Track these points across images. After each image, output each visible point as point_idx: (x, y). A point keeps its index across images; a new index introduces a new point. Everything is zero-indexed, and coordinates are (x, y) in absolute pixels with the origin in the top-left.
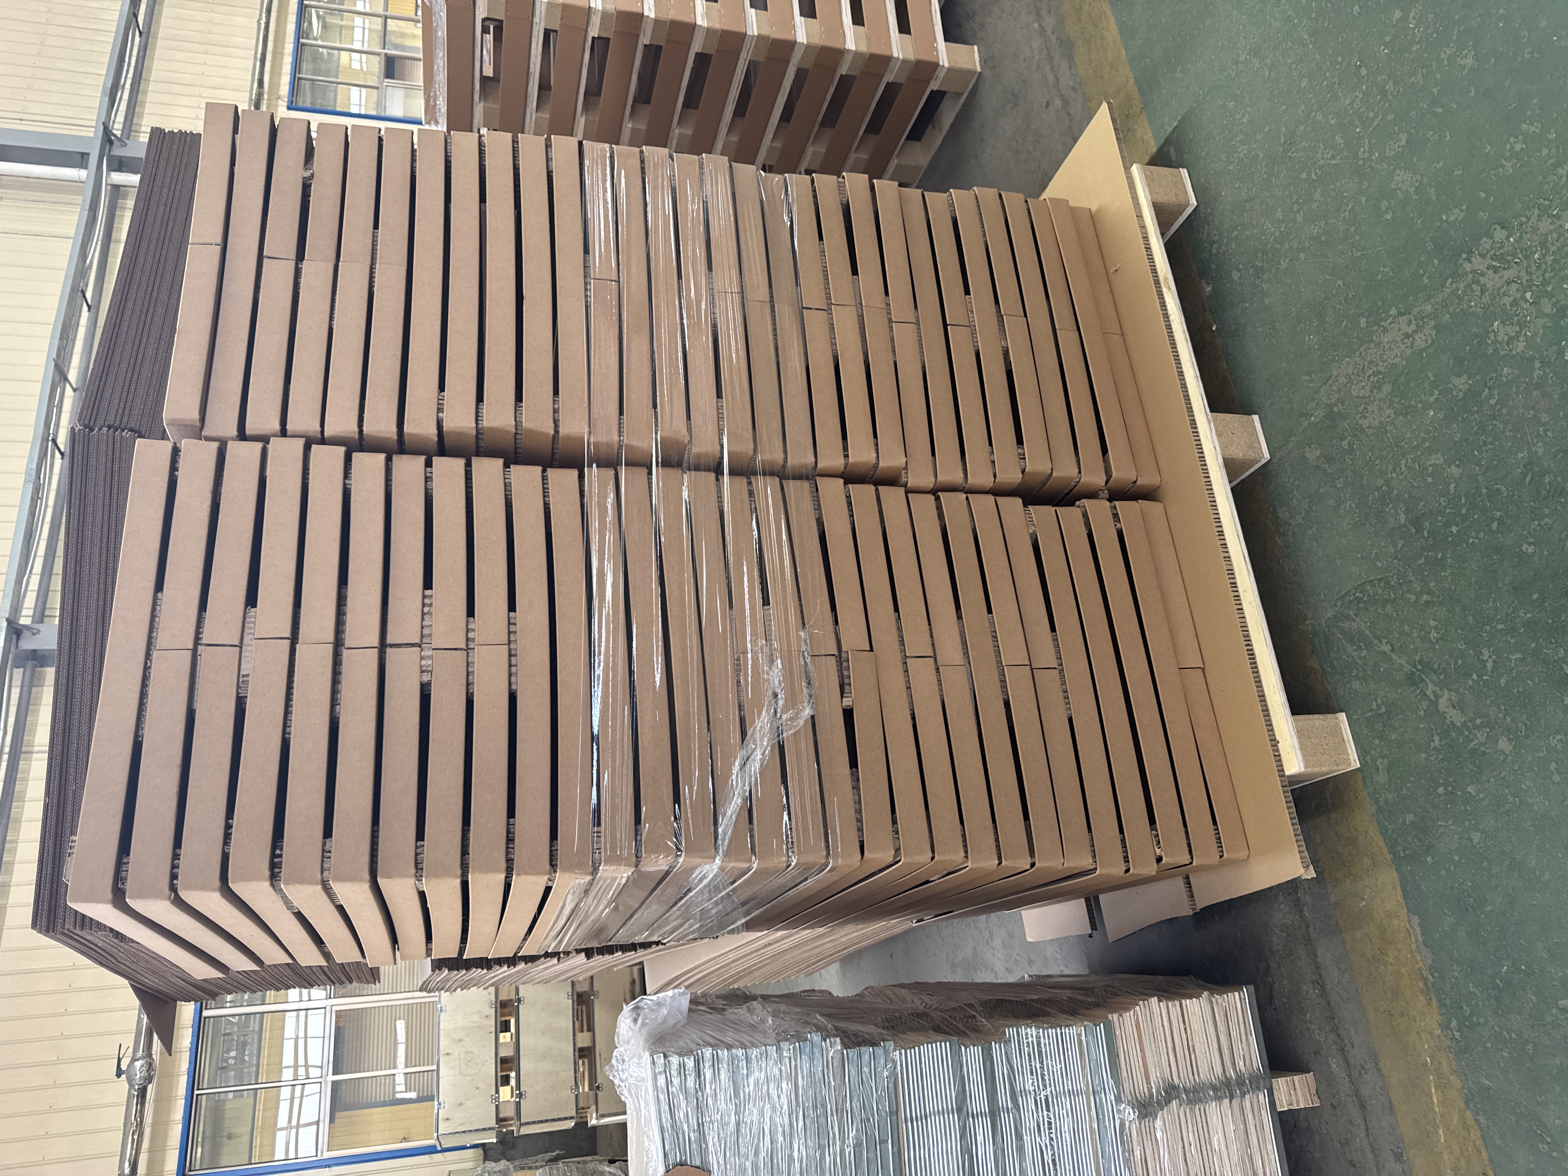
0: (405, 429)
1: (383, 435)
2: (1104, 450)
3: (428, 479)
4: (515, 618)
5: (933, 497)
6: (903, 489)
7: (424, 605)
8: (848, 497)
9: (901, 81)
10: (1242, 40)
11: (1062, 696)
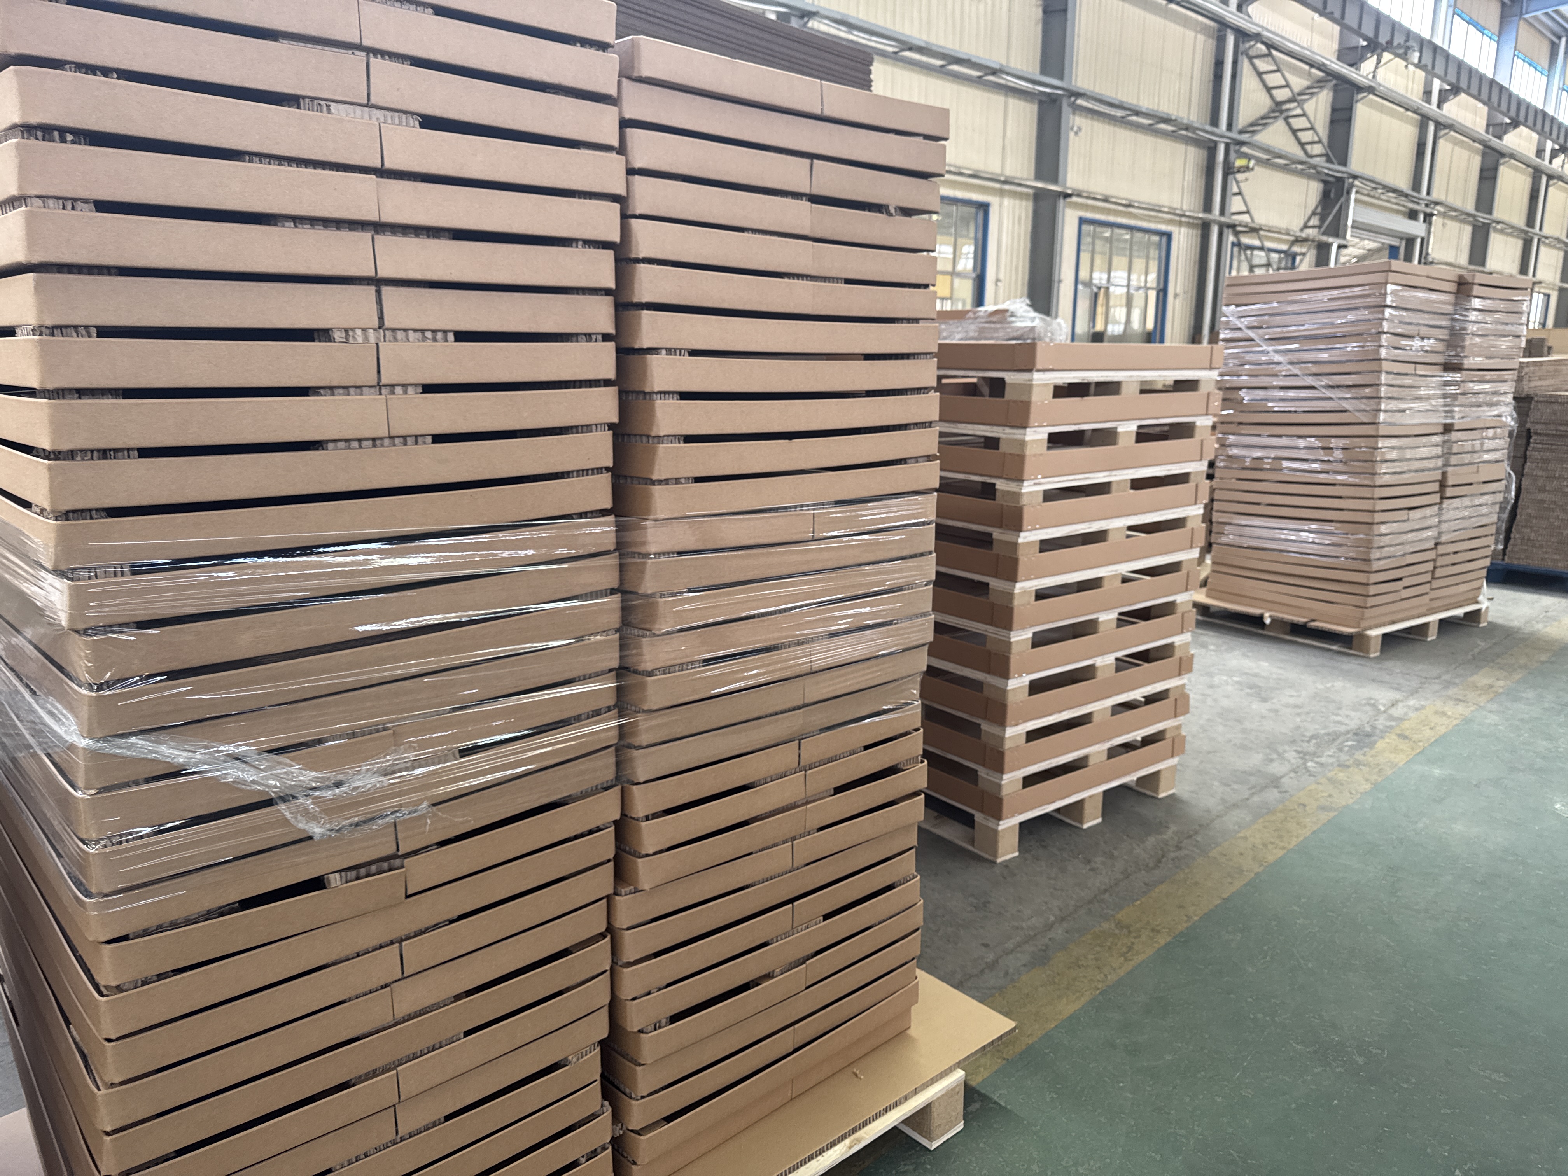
0: (645, 312)
1: (637, 286)
2: (670, 1118)
3: (588, 337)
4: (425, 444)
7: (435, 331)
8: (599, 829)
11: (361, 1152)
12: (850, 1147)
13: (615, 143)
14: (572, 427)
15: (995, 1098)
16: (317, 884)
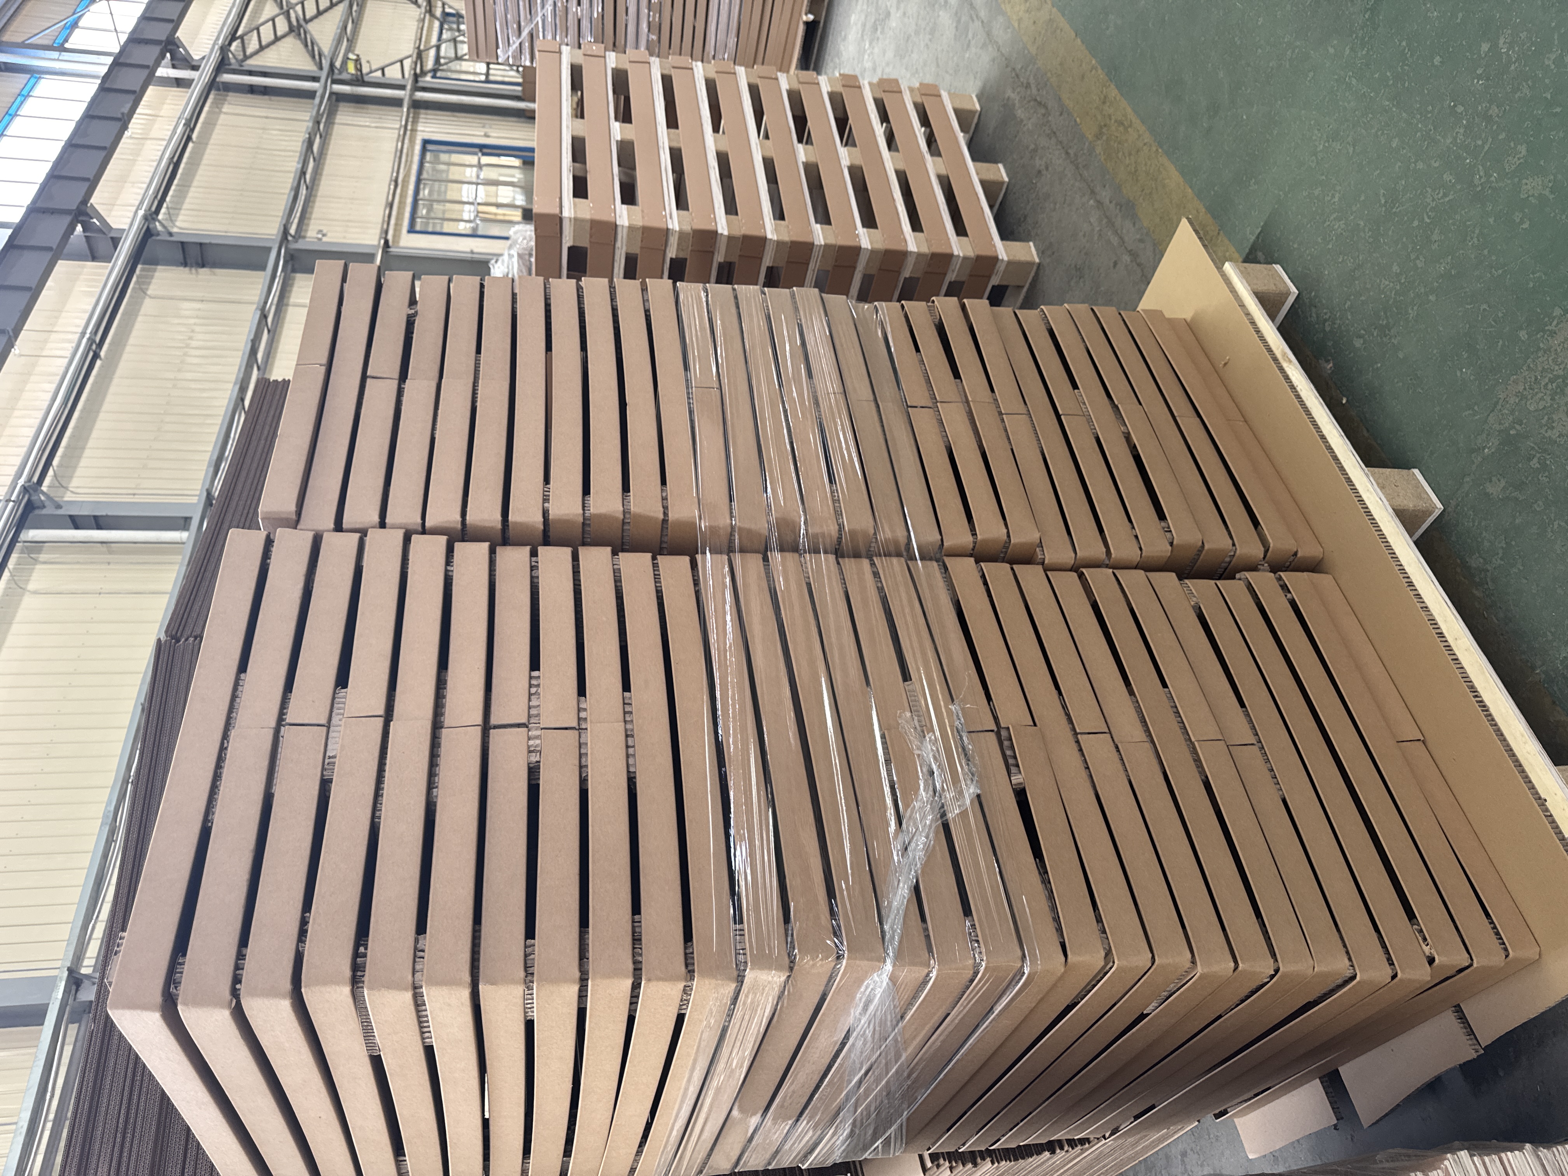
0: (510, 518)
1: (487, 524)
2: (1256, 523)
4: (630, 698)
5: (1074, 575)
6: (1041, 567)
7: (530, 686)
8: (983, 576)
9: (963, 279)
10: (1316, 132)
11: (1268, 775)
12: (1290, 361)
13: (357, 536)
14: (616, 586)
15: (1253, 238)
16: (1021, 796)
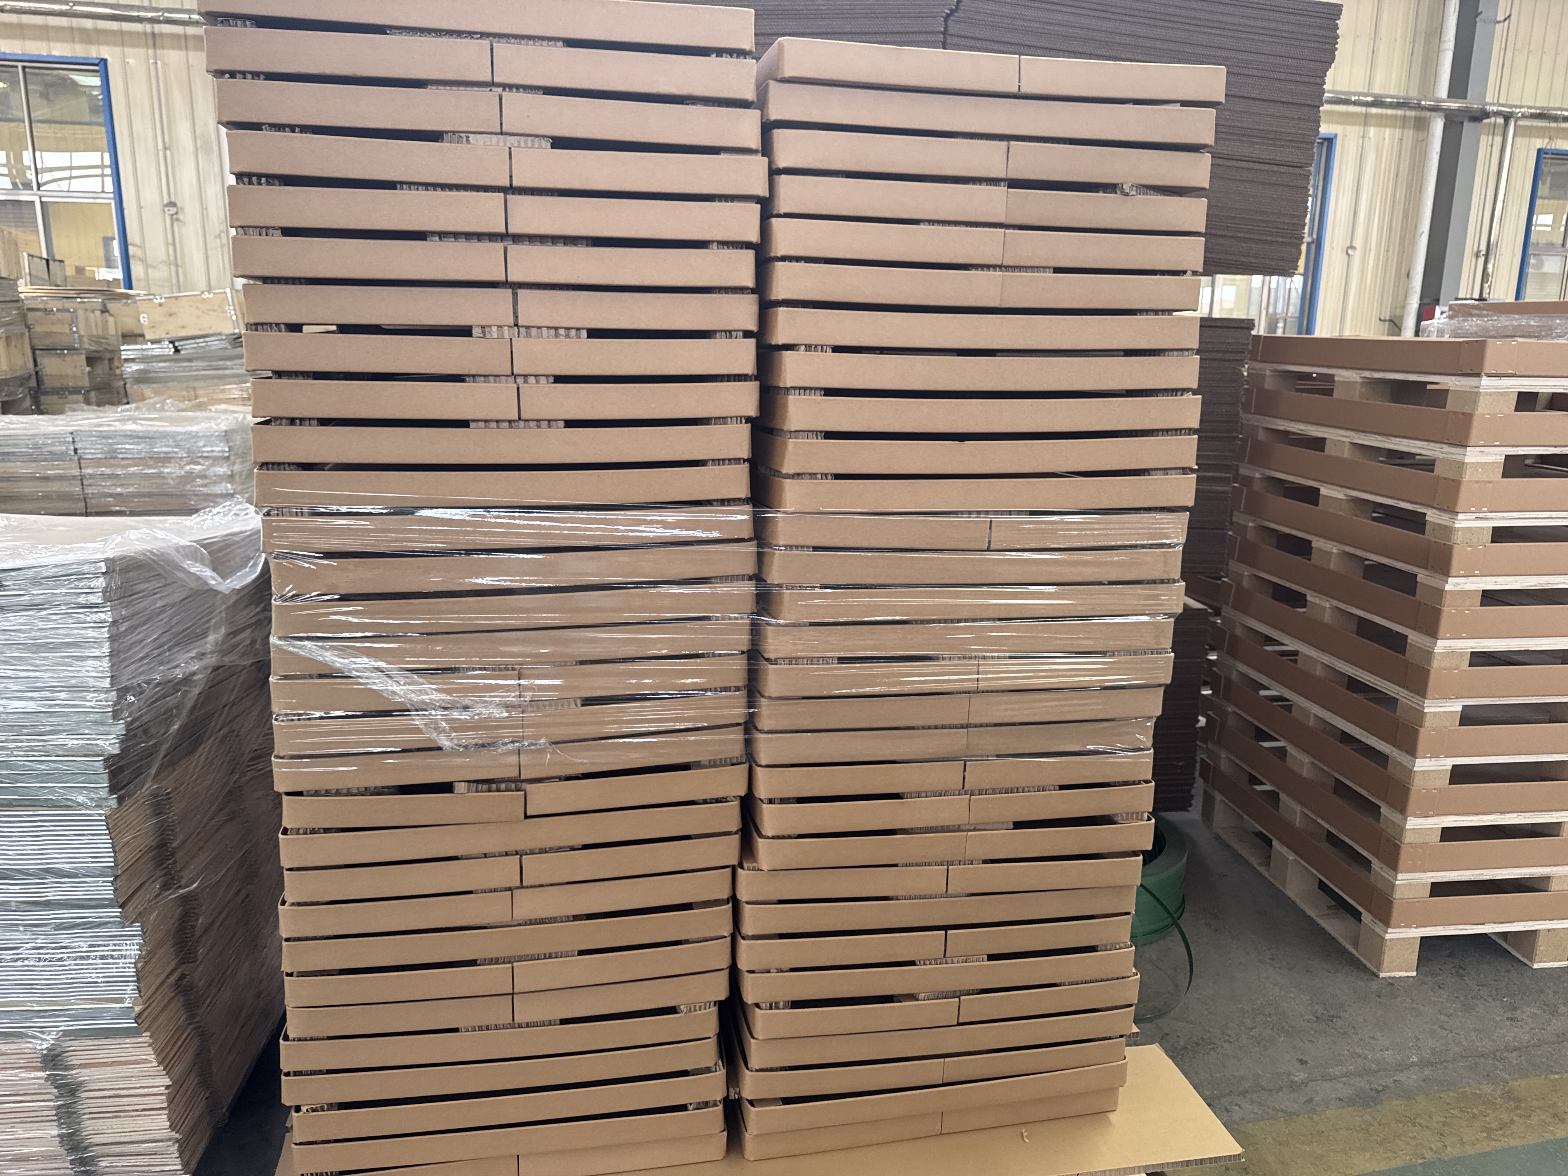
0: (781, 309)
1: (775, 284)
2: (786, 1101)
3: (729, 333)
4: (558, 427)
5: (726, 896)
6: (736, 863)
8: (725, 800)
9: (1373, 877)
11: (484, 1023)
13: (759, 145)
16: (446, 788)
